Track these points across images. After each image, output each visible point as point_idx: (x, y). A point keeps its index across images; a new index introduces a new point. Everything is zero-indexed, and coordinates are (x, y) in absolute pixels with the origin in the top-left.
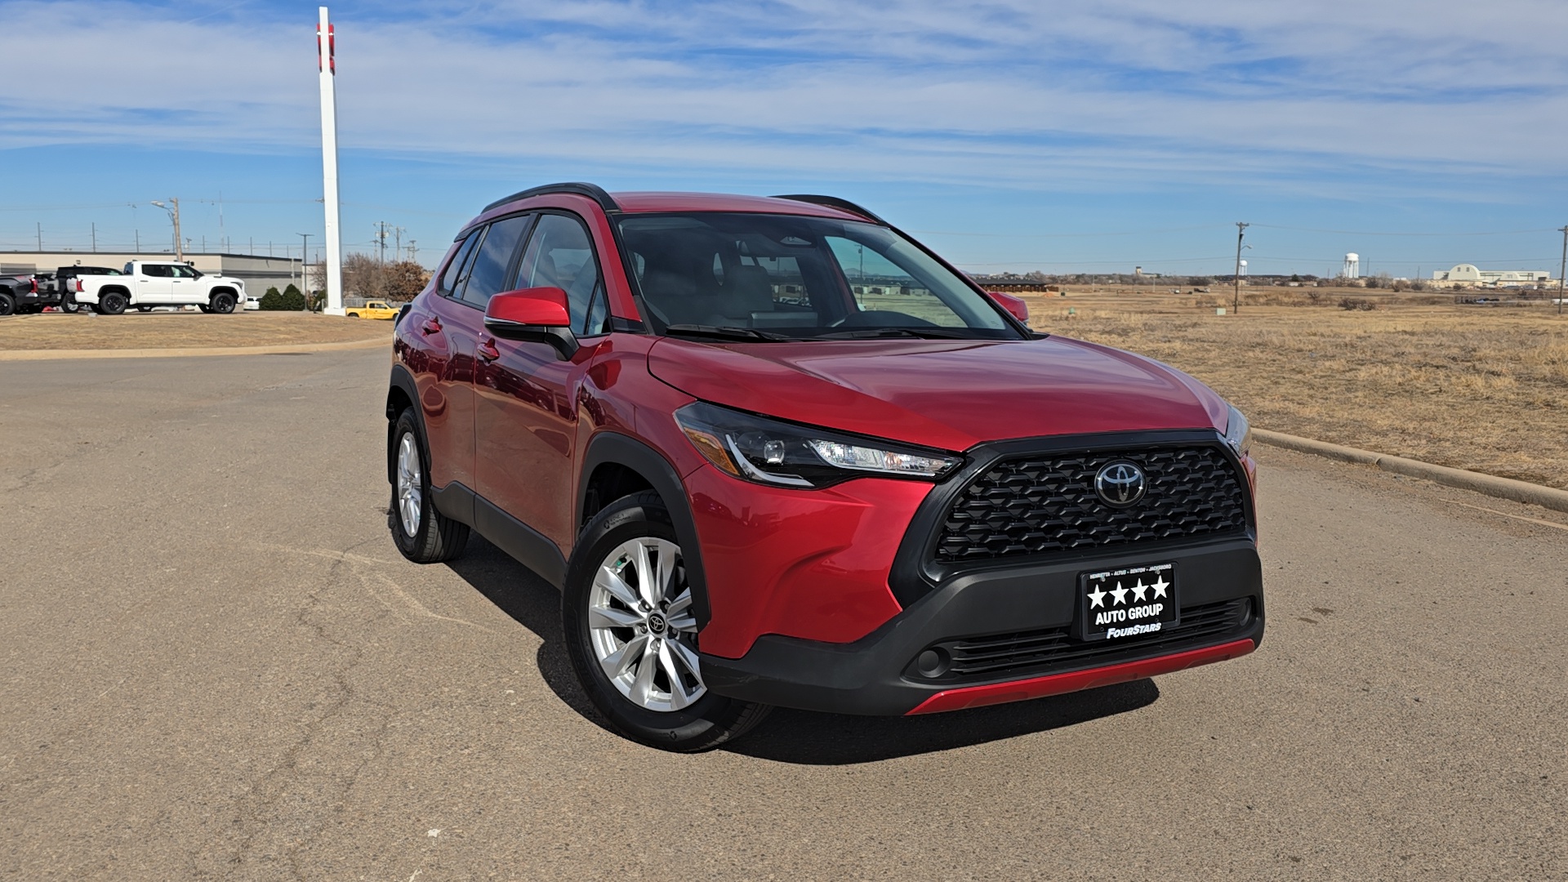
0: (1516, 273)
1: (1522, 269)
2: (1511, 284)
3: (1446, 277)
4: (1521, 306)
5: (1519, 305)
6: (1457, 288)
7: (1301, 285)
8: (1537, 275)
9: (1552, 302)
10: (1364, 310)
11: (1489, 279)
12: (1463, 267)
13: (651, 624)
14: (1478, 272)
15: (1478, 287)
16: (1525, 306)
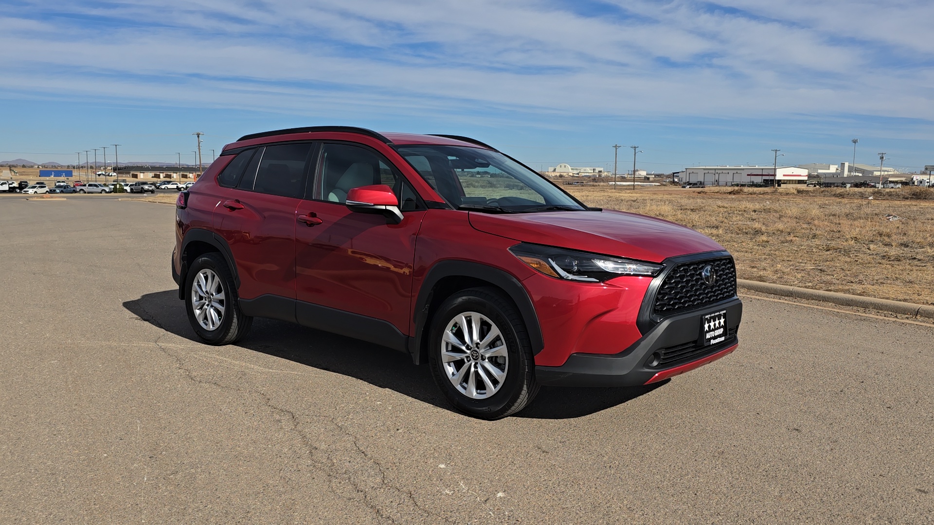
0: (588, 168)
1: (591, 167)
2: (586, 174)
3: (555, 170)
4: (594, 186)
5: (593, 186)
6: (561, 176)
7: (481, 177)
8: (598, 170)
9: (608, 184)
10: (519, 190)
11: (575, 172)
12: (563, 165)
13: (473, 355)
14: (570, 168)
15: (570, 176)
16: (596, 186)
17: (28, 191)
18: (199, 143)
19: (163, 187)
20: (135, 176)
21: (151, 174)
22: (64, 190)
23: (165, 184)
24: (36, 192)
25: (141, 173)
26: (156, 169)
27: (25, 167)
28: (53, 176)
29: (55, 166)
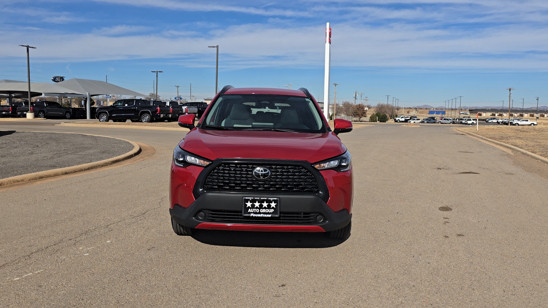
17: (411, 122)
18: (510, 94)
19: (490, 121)
20: (480, 115)
21: (490, 114)
22: (429, 122)
23: (491, 120)
24: (414, 122)
25: (484, 113)
26: (493, 110)
27: (427, 109)
28: (435, 114)
29: (442, 109)
